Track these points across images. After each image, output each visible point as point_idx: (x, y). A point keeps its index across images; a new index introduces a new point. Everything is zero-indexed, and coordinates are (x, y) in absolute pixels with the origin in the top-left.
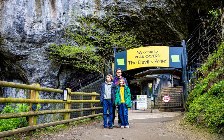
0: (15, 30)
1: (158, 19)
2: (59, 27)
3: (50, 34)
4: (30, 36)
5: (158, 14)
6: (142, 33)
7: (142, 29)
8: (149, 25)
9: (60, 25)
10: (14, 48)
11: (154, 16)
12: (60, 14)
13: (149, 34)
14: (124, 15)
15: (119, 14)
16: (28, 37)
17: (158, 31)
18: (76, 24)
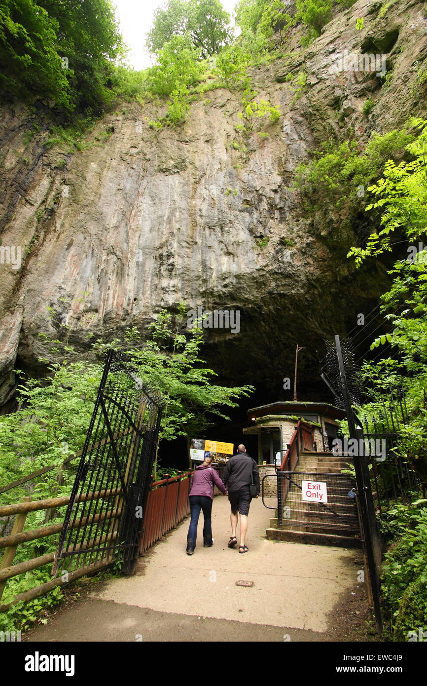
0: (51, 322)
1: (291, 312)
2: (124, 320)
3: (108, 330)
4: (73, 332)
5: (291, 305)
6: (264, 335)
7: (263, 328)
8: (275, 322)
9: (127, 317)
10: (43, 351)
11: (284, 308)
12: (129, 300)
13: (277, 338)
14: (233, 305)
15: (226, 304)
16: (69, 334)
17: (292, 333)
18: (152, 316)
